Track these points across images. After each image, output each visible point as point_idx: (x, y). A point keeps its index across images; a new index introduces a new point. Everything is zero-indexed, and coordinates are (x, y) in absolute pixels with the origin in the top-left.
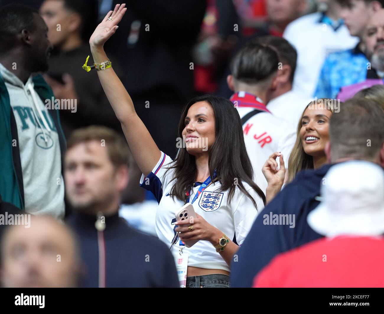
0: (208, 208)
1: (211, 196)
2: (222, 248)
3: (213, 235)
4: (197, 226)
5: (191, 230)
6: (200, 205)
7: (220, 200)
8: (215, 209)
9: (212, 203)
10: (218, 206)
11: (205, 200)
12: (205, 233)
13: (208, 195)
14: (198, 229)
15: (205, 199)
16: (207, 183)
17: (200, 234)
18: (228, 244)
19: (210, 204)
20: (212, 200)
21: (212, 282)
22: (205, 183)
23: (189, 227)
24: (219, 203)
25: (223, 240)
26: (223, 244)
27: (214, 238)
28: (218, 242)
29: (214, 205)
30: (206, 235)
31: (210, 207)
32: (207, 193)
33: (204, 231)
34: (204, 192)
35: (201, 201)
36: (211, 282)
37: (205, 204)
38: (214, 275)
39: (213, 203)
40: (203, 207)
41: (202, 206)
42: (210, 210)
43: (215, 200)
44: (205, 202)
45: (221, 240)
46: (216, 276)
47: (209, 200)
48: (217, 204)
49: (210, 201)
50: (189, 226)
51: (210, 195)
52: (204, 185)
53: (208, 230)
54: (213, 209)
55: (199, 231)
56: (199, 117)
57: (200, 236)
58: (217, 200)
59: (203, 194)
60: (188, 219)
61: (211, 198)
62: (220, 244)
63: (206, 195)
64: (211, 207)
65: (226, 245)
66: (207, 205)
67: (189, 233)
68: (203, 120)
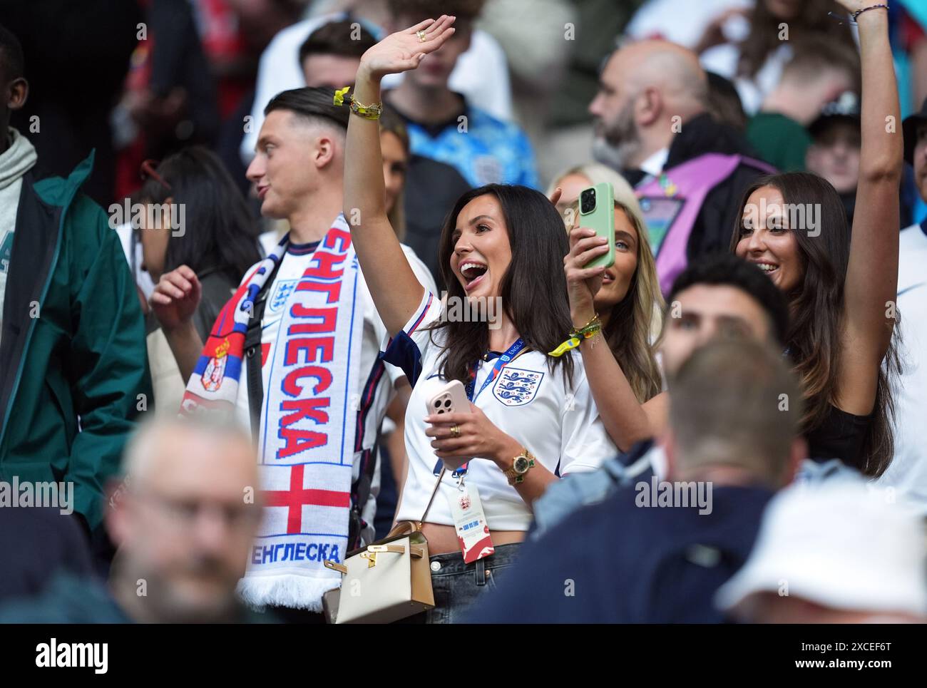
0: (511, 399)
1: (519, 376)
2: (520, 477)
3: (500, 448)
4: (468, 427)
5: (457, 435)
6: (496, 393)
7: (536, 386)
8: (525, 401)
9: (519, 389)
10: (531, 396)
11: (505, 384)
12: (484, 444)
13: (513, 375)
14: (471, 433)
15: (507, 382)
16: (512, 355)
17: (474, 444)
18: (531, 469)
19: (515, 392)
20: (521, 384)
21: (509, 560)
22: (506, 353)
23: (452, 429)
24: (533, 391)
25: (521, 460)
26: (522, 468)
27: (503, 455)
28: (510, 464)
29: (524, 393)
30: (486, 449)
31: (514, 398)
32: (512, 371)
33: (482, 440)
34: (505, 369)
35: (498, 385)
36: (506, 561)
37: (505, 391)
38: (511, 546)
39: (523, 389)
40: (502, 396)
41: (499, 394)
42: (514, 403)
43: (526, 385)
44: (505, 388)
45: (517, 459)
46: (516, 546)
47: (513, 384)
48: (530, 393)
49: (515, 386)
50: (452, 427)
51: (517, 374)
52: (505, 358)
53: (492, 438)
54: (521, 401)
55: (472, 438)
56: (478, 222)
57: (473, 449)
58: (529, 386)
59: (504, 373)
60: (452, 412)
61: (519, 381)
62: (515, 467)
63: (510, 375)
64: (517, 398)
65: (527, 471)
66: (509, 393)
67: (452, 441)
68: (486, 228)
